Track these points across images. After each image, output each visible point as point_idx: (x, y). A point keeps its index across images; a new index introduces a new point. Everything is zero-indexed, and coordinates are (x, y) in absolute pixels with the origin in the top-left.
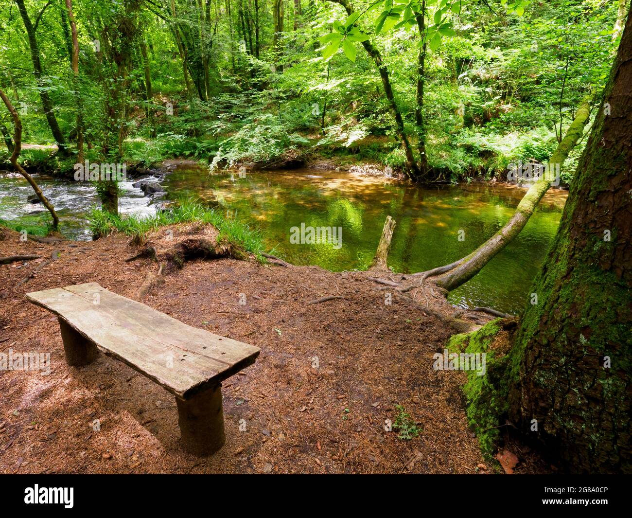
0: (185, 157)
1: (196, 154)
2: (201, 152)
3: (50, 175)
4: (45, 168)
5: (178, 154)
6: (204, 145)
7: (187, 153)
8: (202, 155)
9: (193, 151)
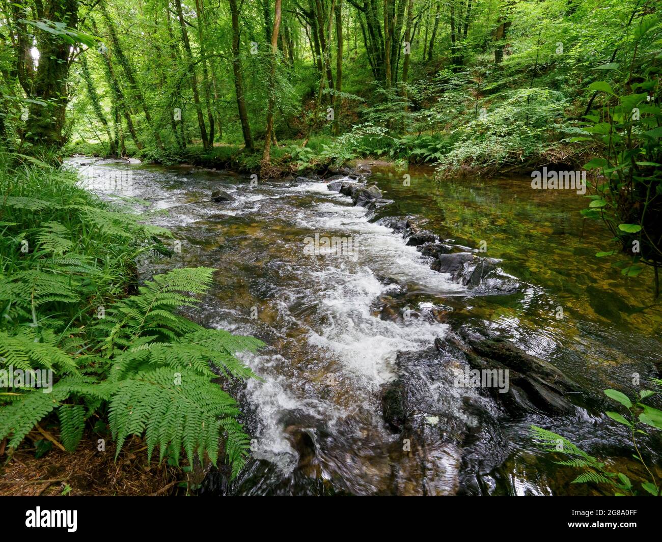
0: (376, 156)
1: (392, 153)
2: (398, 150)
3: (236, 172)
4: (232, 164)
5: (368, 152)
6: (404, 141)
7: (380, 152)
8: (400, 155)
9: (386, 149)
